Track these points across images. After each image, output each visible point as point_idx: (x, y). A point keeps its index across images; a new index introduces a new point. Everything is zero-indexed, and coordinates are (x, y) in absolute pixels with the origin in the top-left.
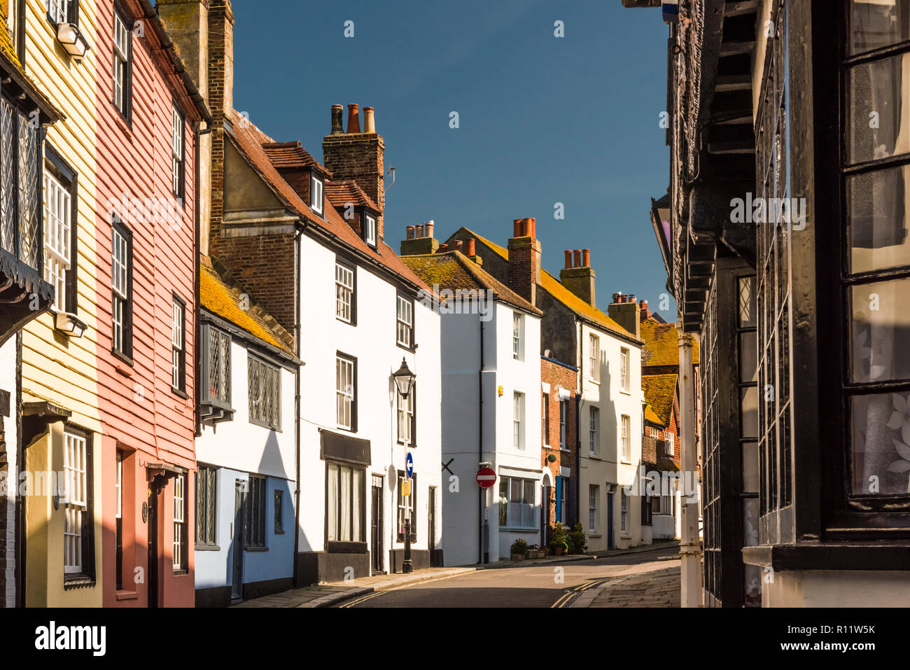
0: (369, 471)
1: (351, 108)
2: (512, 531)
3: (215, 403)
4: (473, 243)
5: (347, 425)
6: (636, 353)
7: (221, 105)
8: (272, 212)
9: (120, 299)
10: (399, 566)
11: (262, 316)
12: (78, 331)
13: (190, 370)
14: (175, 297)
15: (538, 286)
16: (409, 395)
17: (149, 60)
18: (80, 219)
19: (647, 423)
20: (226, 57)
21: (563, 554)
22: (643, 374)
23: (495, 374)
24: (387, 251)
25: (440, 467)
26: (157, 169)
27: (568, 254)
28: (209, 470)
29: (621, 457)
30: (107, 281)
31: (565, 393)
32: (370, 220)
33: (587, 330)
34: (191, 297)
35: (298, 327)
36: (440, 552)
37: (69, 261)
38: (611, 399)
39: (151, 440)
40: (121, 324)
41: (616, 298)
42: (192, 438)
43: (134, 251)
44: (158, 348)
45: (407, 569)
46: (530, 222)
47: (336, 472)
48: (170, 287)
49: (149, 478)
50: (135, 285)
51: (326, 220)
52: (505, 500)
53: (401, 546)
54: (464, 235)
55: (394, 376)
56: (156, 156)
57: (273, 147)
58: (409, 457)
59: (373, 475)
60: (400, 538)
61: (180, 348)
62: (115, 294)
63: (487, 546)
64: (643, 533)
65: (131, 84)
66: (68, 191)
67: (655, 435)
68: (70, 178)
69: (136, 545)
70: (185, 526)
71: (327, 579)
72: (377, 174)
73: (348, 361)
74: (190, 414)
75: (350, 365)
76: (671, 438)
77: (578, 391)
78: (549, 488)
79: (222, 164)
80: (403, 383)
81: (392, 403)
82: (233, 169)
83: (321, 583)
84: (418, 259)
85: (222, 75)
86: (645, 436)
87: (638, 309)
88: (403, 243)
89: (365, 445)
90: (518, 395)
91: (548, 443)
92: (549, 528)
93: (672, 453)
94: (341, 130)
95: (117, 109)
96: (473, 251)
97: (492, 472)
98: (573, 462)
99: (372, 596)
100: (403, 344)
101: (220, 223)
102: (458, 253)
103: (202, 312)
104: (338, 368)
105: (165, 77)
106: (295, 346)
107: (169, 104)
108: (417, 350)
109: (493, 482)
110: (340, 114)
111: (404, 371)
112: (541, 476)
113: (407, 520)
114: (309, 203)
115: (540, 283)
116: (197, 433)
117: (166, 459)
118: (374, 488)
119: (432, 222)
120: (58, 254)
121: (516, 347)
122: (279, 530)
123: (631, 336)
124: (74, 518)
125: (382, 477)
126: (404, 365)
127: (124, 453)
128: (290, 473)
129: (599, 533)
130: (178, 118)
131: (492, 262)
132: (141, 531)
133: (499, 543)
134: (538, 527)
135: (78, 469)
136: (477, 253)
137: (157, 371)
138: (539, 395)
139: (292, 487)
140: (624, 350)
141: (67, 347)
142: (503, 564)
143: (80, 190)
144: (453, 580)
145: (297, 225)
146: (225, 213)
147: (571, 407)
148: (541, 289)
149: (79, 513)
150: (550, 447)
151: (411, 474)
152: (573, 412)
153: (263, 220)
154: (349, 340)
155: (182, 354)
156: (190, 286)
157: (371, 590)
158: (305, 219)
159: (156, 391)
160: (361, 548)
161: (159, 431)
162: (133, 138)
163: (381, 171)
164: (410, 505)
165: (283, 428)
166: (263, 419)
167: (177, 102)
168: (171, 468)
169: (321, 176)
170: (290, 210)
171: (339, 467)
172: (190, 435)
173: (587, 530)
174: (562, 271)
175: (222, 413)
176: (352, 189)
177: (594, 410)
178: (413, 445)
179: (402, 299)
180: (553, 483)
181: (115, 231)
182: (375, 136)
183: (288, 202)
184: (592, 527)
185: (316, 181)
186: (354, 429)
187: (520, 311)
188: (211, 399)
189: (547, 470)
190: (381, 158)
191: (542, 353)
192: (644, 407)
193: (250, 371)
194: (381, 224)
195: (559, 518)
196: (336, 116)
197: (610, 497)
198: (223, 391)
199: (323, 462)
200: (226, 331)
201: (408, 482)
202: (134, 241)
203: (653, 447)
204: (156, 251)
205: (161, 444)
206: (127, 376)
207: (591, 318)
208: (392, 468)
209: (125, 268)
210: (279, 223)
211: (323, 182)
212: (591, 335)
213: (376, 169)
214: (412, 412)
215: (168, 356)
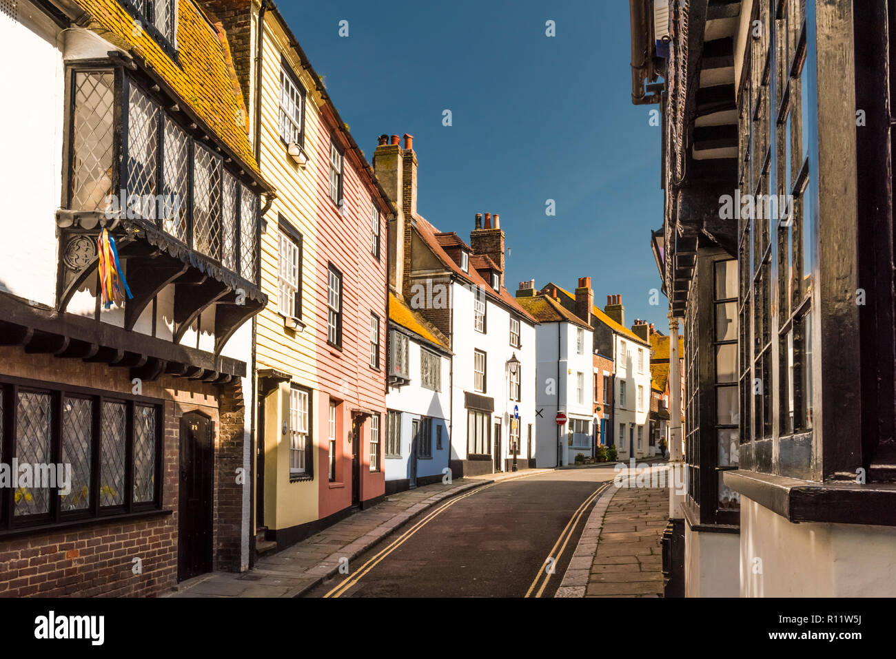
0: (493, 415)
1: (486, 215)
2: (576, 449)
3: (399, 375)
4: (555, 291)
5: (481, 389)
6: (647, 352)
7: (410, 211)
8: (438, 270)
9: (334, 312)
10: (510, 468)
11: (432, 328)
12: (299, 328)
13: (382, 356)
14: (373, 314)
15: (591, 314)
16: (517, 373)
17: (356, 176)
18: (304, 262)
19: (653, 390)
20: (413, 184)
21: (605, 461)
22: (651, 363)
23: (566, 362)
24: (505, 294)
25: (534, 413)
26: (360, 238)
27: (609, 297)
28: (395, 413)
29: (637, 409)
30: (325, 301)
31: (607, 373)
32: (496, 276)
33: (619, 338)
34: (384, 314)
35: (452, 334)
36: (534, 460)
37: (297, 287)
38: (633, 377)
39: (355, 395)
40: (335, 327)
41: (636, 322)
42: (384, 394)
43: (343, 285)
44: (360, 342)
45: (514, 469)
46: (588, 279)
47: (474, 416)
48: (369, 308)
49: (353, 417)
50: (344, 304)
51: (469, 275)
52: (572, 432)
53: (512, 457)
54: (551, 287)
55: (508, 362)
56: (360, 231)
57: (441, 235)
58: (516, 408)
59: (496, 417)
60: (511, 452)
61: (376, 343)
62: (330, 309)
63: (561, 457)
64: (650, 450)
65: (342, 187)
66: (297, 246)
67: (657, 396)
68: (298, 238)
69: (344, 458)
70: (378, 445)
71: (468, 475)
72: (500, 252)
73: (481, 354)
74: (383, 381)
75: (482, 356)
76: (666, 398)
77: (614, 372)
78: (597, 425)
79: (410, 244)
80: (513, 367)
81: (507, 377)
82: (417, 247)
83: (464, 477)
84: (524, 300)
85: (410, 194)
86: (652, 396)
87: (648, 328)
88: (517, 291)
89: (491, 400)
90: (580, 374)
91: (596, 400)
92: (597, 447)
93: (667, 407)
94: (481, 228)
95: (332, 201)
96: (555, 295)
97: (564, 416)
98: (611, 411)
99: (492, 485)
100: (514, 345)
101: (408, 277)
102: (546, 296)
103: (391, 323)
104: (475, 357)
105: (367, 186)
106: (450, 345)
107: (370, 203)
108: (521, 348)
109: (565, 421)
110: (480, 219)
111: (514, 359)
112: (593, 419)
113: (515, 443)
114: (460, 265)
115: (593, 313)
116: (387, 392)
117: (364, 407)
118: (496, 424)
119: (533, 280)
120: (289, 282)
121: (579, 348)
122: (439, 447)
123: (644, 342)
124: (300, 442)
125: (501, 418)
126: (514, 357)
127: (335, 402)
128: (446, 415)
129: (625, 450)
130: (376, 211)
131: (566, 301)
132: (347, 449)
133: (569, 455)
134: (590, 446)
135: (303, 411)
136: (558, 296)
137: (358, 355)
138: (592, 374)
139: (447, 424)
140: (640, 350)
141: (294, 338)
142: (570, 467)
143: (304, 245)
144: (540, 476)
145: (451, 277)
146: (411, 271)
147: (610, 381)
148: (594, 317)
149: (304, 436)
150: (597, 402)
151: (517, 417)
152: (611, 384)
153: (433, 274)
154: (482, 342)
155: (378, 346)
156: (384, 308)
157: (493, 482)
158: (456, 274)
159: (359, 367)
160: (488, 458)
161: (360, 390)
162: (343, 218)
163: (503, 250)
164: (517, 434)
165: (442, 390)
166: (429, 384)
167: (374, 200)
168: (367, 411)
169: (467, 251)
170: (448, 269)
171: (475, 412)
172: (383, 393)
173: (618, 448)
174: (606, 307)
175: (403, 381)
176: (485, 259)
177: (623, 382)
178: (519, 400)
179: (513, 320)
180: (599, 423)
181: (331, 272)
182: (499, 230)
183: (447, 264)
184: (621, 446)
185: (464, 254)
186: (485, 391)
187: (581, 327)
188: (397, 373)
189: (596, 415)
190: (502, 243)
191: (594, 351)
192: (651, 381)
193: (422, 358)
194: (502, 279)
195: (602, 442)
196: (478, 220)
197: (632, 430)
198: (404, 369)
199: (466, 410)
200: (406, 334)
201: (515, 421)
202: (343, 278)
203: (656, 403)
204: (359, 286)
205: (361, 397)
206: (338, 357)
207: (621, 332)
208: (506, 414)
209: (338, 294)
210: (442, 276)
211: (468, 254)
212: (622, 341)
213: (500, 249)
214: (518, 383)
215: (369, 347)
